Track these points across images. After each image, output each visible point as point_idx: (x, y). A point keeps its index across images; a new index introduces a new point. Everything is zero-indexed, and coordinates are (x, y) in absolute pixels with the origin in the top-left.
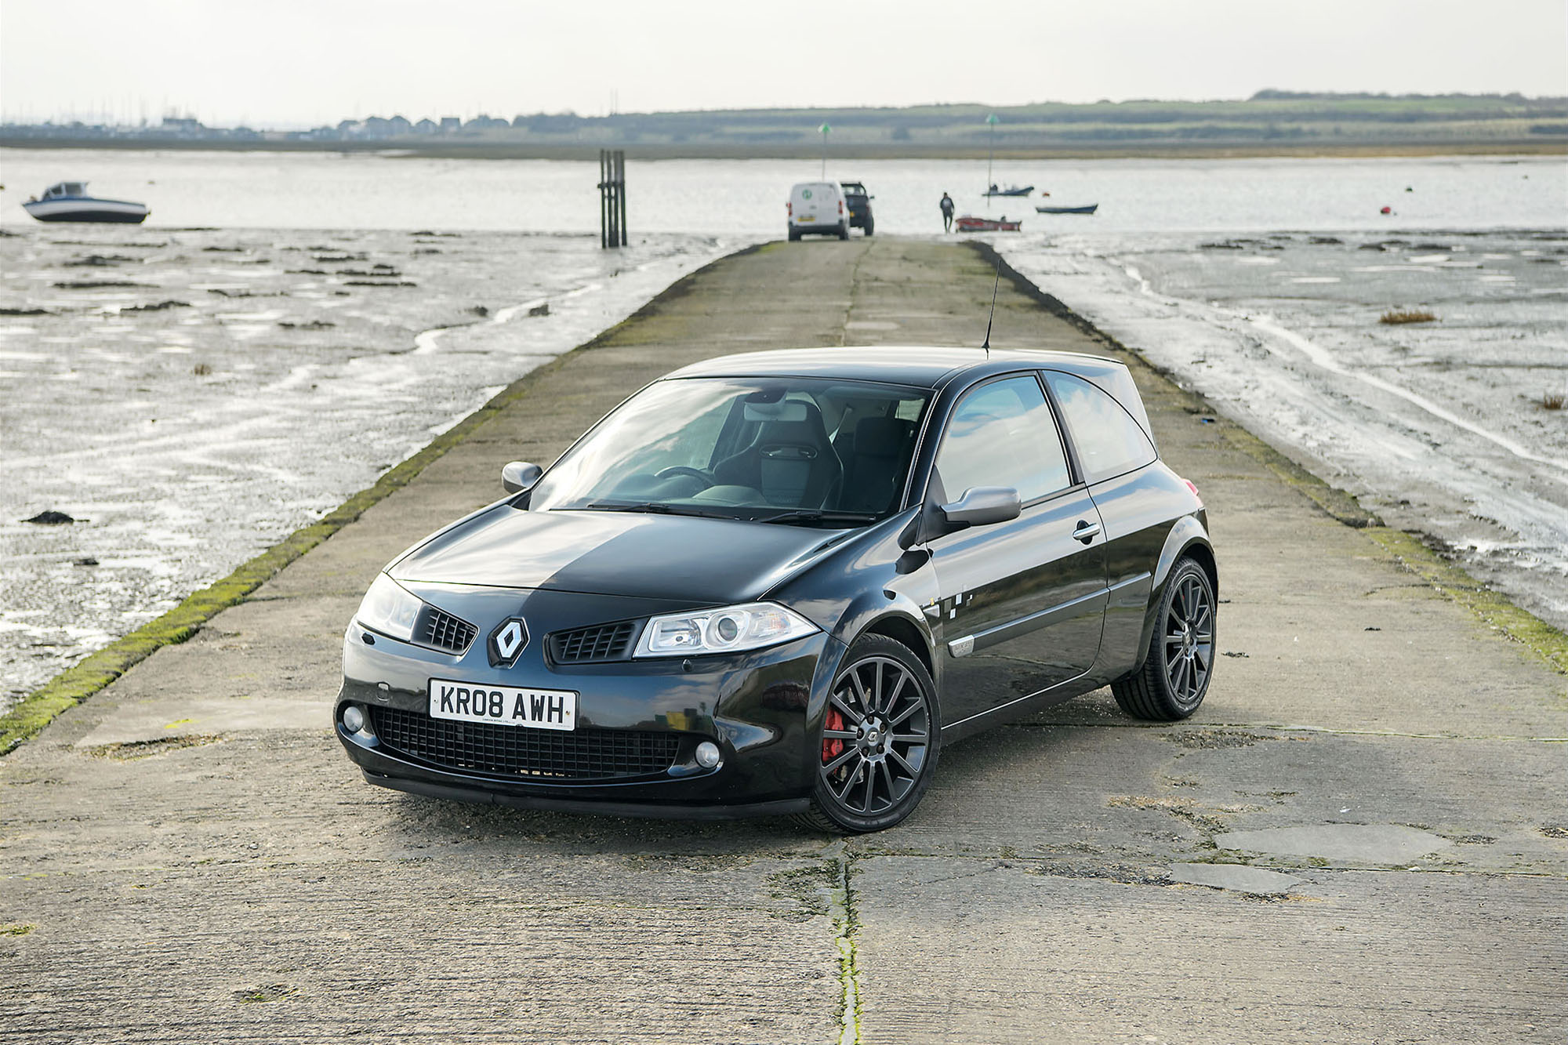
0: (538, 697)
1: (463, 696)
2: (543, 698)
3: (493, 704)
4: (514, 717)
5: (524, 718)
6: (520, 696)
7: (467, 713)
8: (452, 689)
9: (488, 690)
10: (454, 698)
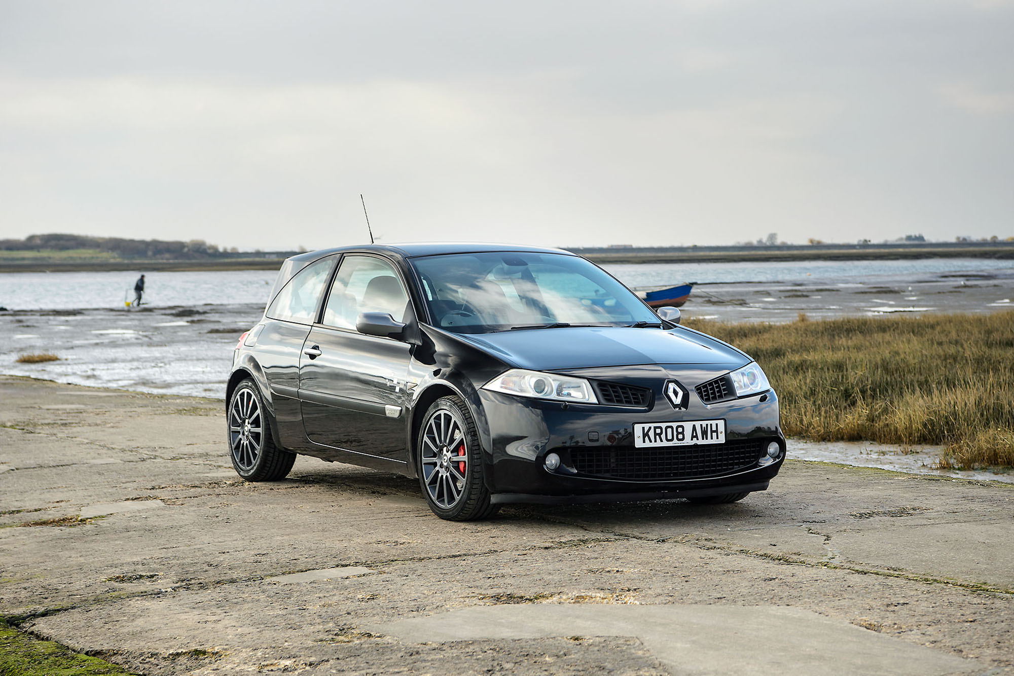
0: (704, 426)
1: (658, 431)
2: (707, 425)
3: (678, 433)
4: (692, 439)
5: (698, 439)
6: (694, 426)
7: (661, 441)
8: (650, 428)
9: (674, 425)
10: (651, 434)
